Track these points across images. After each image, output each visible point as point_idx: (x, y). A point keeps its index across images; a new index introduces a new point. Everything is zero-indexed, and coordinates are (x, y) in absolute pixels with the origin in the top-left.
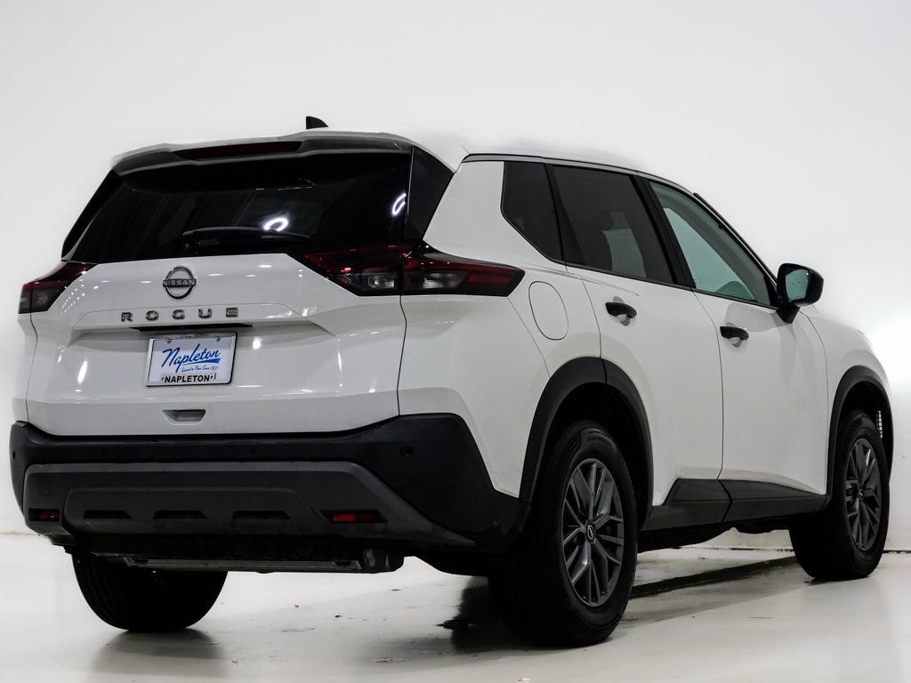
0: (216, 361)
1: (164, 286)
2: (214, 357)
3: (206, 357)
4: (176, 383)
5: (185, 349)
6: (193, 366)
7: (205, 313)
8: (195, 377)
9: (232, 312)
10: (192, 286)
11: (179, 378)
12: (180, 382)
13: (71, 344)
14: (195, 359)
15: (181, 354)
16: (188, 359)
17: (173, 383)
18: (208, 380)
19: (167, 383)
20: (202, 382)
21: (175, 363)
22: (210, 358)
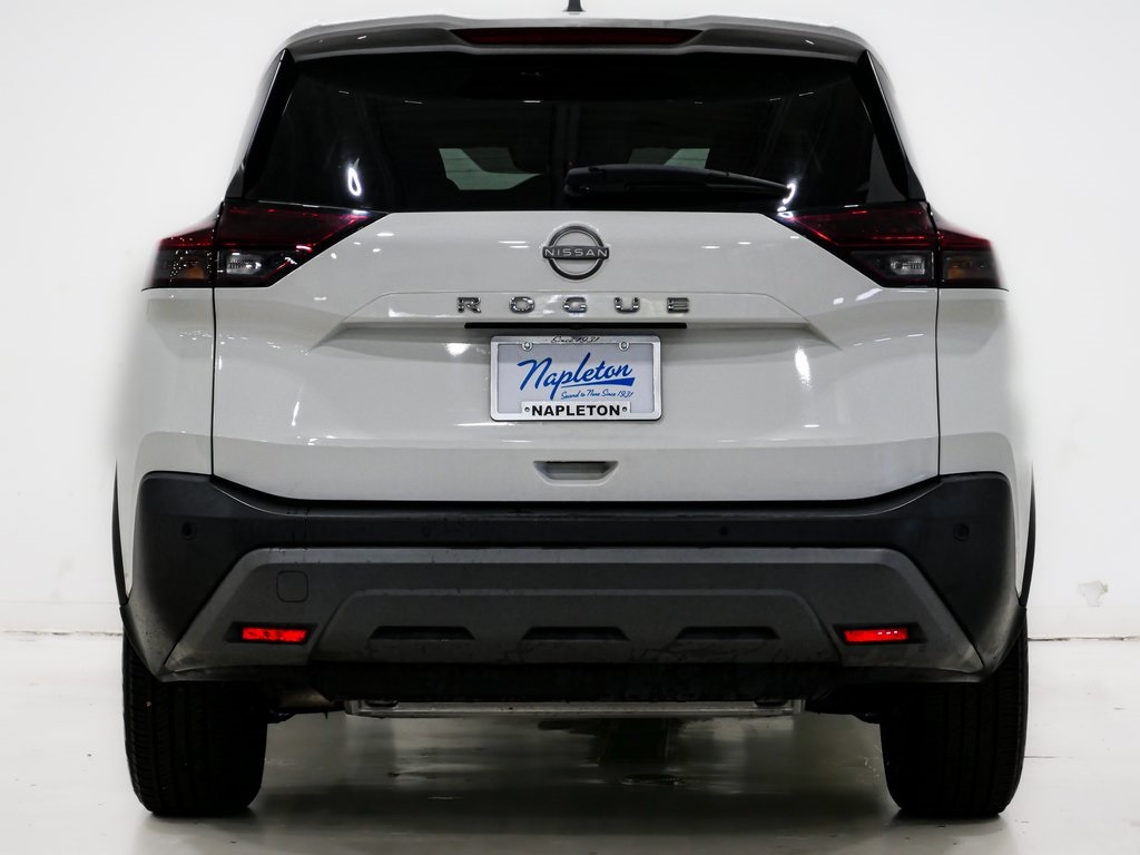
0: (629, 382)
1: (547, 257)
2: (620, 376)
3: (606, 375)
4: (555, 417)
5: (562, 361)
6: (584, 389)
7: (627, 303)
8: (591, 407)
9: (678, 304)
10: (603, 258)
11: (559, 409)
12: (563, 415)
13: (320, 344)
14: (584, 378)
15: (557, 369)
16: (572, 377)
17: (549, 417)
18: (617, 413)
19: (537, 417)
20: (608, 417)
21: (546, 384)
22: (614, 378)
